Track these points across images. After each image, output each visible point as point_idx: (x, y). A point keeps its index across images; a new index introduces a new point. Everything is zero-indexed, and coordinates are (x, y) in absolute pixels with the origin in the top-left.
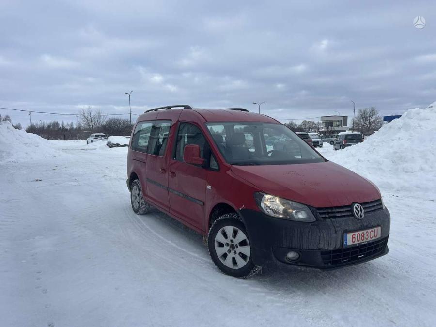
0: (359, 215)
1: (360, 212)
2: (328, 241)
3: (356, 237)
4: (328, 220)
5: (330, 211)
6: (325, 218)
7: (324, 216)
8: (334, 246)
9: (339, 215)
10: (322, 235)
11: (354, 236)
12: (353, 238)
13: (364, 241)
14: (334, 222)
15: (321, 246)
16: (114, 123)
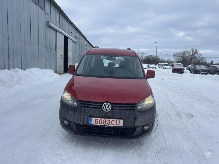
0: (105, 109)
1: (107, 108)
2: (78, 118)
3: (98, 121)
4: (83, 108)
5: (86, 103)
6: (82, 106)
7: (81, 105)
8: (83, 123)
9: (92, 106)
10: (75, 115)
11: (97, 120)
12: (96, 121)
13: (106, 125)
14: (86, 110)
15: (75, 121)
16: (150, 57)
